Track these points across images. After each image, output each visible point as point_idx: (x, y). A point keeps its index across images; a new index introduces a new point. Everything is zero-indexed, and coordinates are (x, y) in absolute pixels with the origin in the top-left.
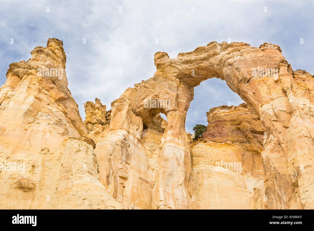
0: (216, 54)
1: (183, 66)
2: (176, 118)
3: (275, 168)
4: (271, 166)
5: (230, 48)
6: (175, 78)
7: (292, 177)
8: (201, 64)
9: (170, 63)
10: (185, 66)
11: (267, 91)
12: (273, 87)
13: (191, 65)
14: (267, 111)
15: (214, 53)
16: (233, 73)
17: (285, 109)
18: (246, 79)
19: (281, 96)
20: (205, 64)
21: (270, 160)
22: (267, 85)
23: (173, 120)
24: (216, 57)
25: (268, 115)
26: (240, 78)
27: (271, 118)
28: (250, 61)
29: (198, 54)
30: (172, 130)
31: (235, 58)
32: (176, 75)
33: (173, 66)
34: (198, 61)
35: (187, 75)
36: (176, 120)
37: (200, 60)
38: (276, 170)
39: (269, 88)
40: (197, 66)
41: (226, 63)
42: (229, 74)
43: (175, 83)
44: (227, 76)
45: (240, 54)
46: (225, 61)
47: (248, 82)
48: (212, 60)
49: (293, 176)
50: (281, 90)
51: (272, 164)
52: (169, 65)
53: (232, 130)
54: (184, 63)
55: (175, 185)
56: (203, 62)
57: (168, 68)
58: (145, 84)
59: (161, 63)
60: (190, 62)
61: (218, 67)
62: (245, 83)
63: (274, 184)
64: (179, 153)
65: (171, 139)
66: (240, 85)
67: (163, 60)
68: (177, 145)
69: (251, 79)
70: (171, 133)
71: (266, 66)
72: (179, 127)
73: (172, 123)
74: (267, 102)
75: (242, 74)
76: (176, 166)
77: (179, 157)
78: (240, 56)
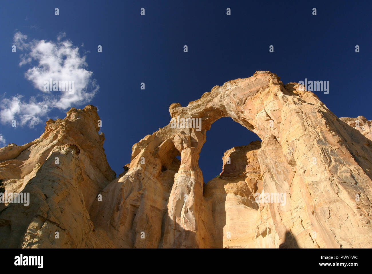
0: (218, 94)
7: (288, 155)
8: (207, 106)
9: (182, 110)
11: (261, 102)
12: (265, 98)
13: (199, 108)
15: (216, 93)
16: (231, 100)
17: (278, 108)
18: (242, 101)
19: (272, 100)
20: (210, 105)
22: (260, 98)
23: (185, 156)
26: (238, 101)
27: (265, 119)
28: (245, 87)
30: (185, 164)
31: (232, 88)
33: (185, 113)
34: (205, 104)
37: (206, 102)
39: (261, 100)
40: (204, 108)
41: (225, 96)
47: (244, 103)
48: (215, 100)
49: (289, 153)
51: (268, 156)
52: (181, 113)
54: (193, 109)
55: (185, 209)
56: (208, 103)
57: (180, 115)
58: (162, 130)
59: (175, 111)
60: (198, 106)
61: (220, 103)
62: (242, 105)
63: (272, 176)
64: (190, 181)
65: (183, 171)
66: (238, 107)
67: (176, 109)
68: (189, 176)
69: (246, 99)
70: (184, 166)
71: (259, 86)
72: (190, 161)
73: (185, 158)
74: (260, 110)
75: (239, 98)
76: (186, 192)
77: (189, 185)
78: (237, 85)
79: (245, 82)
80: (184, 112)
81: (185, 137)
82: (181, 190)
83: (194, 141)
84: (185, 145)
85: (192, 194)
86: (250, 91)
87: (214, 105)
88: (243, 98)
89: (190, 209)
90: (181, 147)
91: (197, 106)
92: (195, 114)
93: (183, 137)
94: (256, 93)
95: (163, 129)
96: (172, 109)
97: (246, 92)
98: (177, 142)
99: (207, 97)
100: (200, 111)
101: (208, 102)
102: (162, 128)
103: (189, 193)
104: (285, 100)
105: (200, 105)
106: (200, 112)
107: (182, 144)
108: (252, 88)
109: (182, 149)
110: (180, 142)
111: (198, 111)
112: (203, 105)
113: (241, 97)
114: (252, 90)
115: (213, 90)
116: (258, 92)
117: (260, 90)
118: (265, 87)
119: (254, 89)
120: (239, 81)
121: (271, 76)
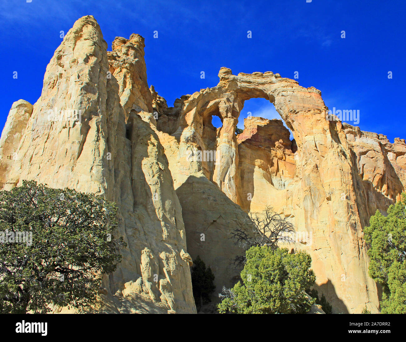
1: (242, 84)
5: (284, 82)
6: (234, 92)
7: (327, 194)
8: (257, 86)
9: (233, 79)
10: (244, 84)
11: (311, 126)
12: (315, 124)
13: (249, 84)
14: (311, 141)
15: (271, 81)
16: (286, 103)
17: (324, 143)
18: (295, 111)
19: (321, 133)
20: (260, 87)
22: (311, 121)
23: (228, 125)
25: (311, 144)
26: (291, 109)
27: (313, 148)
28: (300, 98)
29: (256, 77)
30: (229, 133)
31: (289, 92)
32: (235, 89)
34: (256, 84)
35: (243, 91)
36: (231, 125)
37: (258, 83)
39: (312, 124)
40: (254, 87)
41: (280, 94)
42: (282, 102)
43: (233, 95)
47: (296, 114)
48: (267, 86)
50: (321, 128)
54: (244, 82)
55: (229, 177)
56: (260, 85)
57: (230, 82)
58: (210, 91)
59: (226, 77)
60: (250, 82)
62: (294, 113)
63: (311, 195)
64: (232, 152)
65: (226, 140)
66: (290, 114)
67: (227, 75)
68: (231, 146)
69: (299, 112)
70: (227, 135)
71: (311, 105)
72: (233, 132)
73: (228, 127)
74: (310, 134)
75: (293, 106)
76: (230, 162)
77: (232, 156)
78: (293, 92)
79: (301, 93)
80: (235, 81)
81: (230, 106)
82: (226, 160)
83: (236, 110)
84: (229, 115)
85: (234, 165)
86: (302, 105)
87: (265, 90)
88: (297, 109)
89: (232, 178)
90: (225, 115)
91: (248, 82)
92: (243, 87)
93: (229, 105)
94: (308, 111)
96: (224, 73)
97: (300, 105)
98: (223, 108)
99: (259, 76)
100: (249, 87)
102: (210, 88)
103: (232, 164)
104: (332, 146)
105: (252, 82)
107: (227, 112)
109: (227, 117)
110: (225, 110)
111: (248, 87)
112: (254, 84)
113: (295, 108)
114: (305, 105)
115: (266, 73)
116: (310, 111)
117: (312, 112)
118: (316, 111)
119: (307, 106)
120: (296, 88)
121: (325, 107)
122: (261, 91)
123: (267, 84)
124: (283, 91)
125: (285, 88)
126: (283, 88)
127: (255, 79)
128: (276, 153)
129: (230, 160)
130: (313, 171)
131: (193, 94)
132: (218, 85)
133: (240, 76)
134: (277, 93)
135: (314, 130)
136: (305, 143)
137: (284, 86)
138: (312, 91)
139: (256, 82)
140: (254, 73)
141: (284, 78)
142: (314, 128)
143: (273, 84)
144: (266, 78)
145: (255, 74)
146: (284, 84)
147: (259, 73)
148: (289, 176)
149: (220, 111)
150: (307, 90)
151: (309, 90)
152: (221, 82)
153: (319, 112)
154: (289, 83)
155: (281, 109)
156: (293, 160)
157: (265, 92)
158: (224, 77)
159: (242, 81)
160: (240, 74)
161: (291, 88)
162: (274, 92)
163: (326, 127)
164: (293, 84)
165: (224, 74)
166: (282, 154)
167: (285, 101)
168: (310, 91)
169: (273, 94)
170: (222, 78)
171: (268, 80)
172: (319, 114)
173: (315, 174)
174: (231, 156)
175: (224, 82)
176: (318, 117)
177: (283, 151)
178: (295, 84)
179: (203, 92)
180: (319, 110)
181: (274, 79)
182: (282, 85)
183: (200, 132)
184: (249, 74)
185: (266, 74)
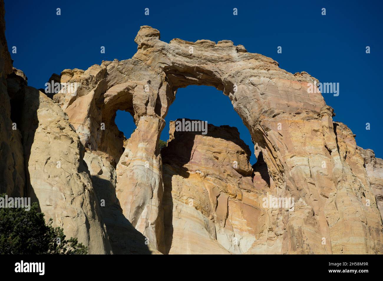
0: (230, 60)
1: (177, 58)
2: (152, 128)
3: (308, 245)
4: (304, 241)
5: (253, 60)
6: (161, 70)
8: (205, 65)
9: (161, 48)
10: (180, 59)
11: (302, 140)
12: (309, 137)
13: (189, 60)
14: (302, 167)
15: (229, 57)
16: (255, 97)
17: (326, 172)
18: (272, 112)
19: (321, 153)
20: (209, 67)
21: (302, 233)
22: (302, 131)
23: (148, 129)
24: (230, 64)
25: (303, 173)
27: (307, 179)
28: (282, 91)
29: (203, 49)
30: (147, 143)
31: (262, 78)
32: (163, 66)
33: (164, 54)
34: (202, 60)
35: (177, 71)
36: (153, 130)
37: (205, 59)
38: (310, 249)
39: (304, 136)
40: (199, 66)
42: (248, 96)
43: (159, 77)
44: (244, 97)
45: (269, 76)
46: (245, 77)
47: (274, 116)
48: (223, 66)
50: (322, 145)
51: (305, 240)
52: (159, 50)
53: (207, 157)
54: (180, 55)
55: (146, 222)
56: (209, 63)
57: (156, 53)
58: (118, 65)
59: (150, 43)
60: (190, 56)
61: (229, 79)
62: (269, 116)
64: (153, 179)
65: (144, 155)
66: (262, 117)
67: (151, 40)
68: (151, 167)
69: (279, 114)
70: (144, 146)
71: (302, 104)
72: (155, 142)
73: (147, 132)
74: (300, 154)
75: (269, 104)
76: (149, 196)
77: (153, 185)
78: (270, 78)
79: (283, 81)
80: (164, 52)
81: (153, 95)
82: (143, 191)
84: (151, 110)
85: (155, 201)
86: (286, 102)
87: (216, 72)
88: (276, 109)
89: (152, 224)
90: (143, 110)
91: (188, 55)
92: (179, 64)
93: (151, 94)
94: (296, 114)
95: (121, 63)
96: (147, 36)
97: (281, 102)
98: (140, 99)
99: (208, 47)
101: (209, 61)
102: (119, 60)
103: (152, 197)
105: (194, 57)
106: (189, 66)
108: (291, 101)
109: (145, 114)
110: (144, 101)
111: (187, 64)
112: (199, 60)
113: (273, 106)
114: (291, 103)
115: (221, 43)
116: (299, 113)
117: (304, 115)
118: (311, 114)
119: (293, 104)
120: (275, 71)
121: (327, 109)
122: (209, 73)
123: (222, 61)
124: (251, 76)
125: (255, 71)
126: (252, 71)
127: (200, 52)
128: (226, 187)
129: (150, 192)
130: (308, 222)
131: (89, 69)
132: (135, 56)
133: (174, 44)
134: (240, 79)
135: (307, 148)
136: (291, 169)
137: (254, 66)
138: (304, 79)
139: (203, 58)
140: (199, 41)
141: (253, 54)
142: (307, 143)
143: (233, 64)
144: (220, 52)
145: (202, 43)
146: (254, 63)
147: (209, 41)
148: (249, 230)
149: (134, 102)
150: (294, 77)
151: (299, 77)
152: (139, 51)
153: (317, 117)
154: (262, 63)
155: (245, 107)
156: (255, 200)
157: (218, 76)
158: (146, 42)
159: (177, 54)
160: (175, 41)
161: (266, 71)
162: (233, 77)
163: (330, 143)
164: (270, 64)
165: (148, 38)
166: (236, 188)
167: (254, 94)
168: (300, 79)
169: (232, 80)
170: (143, 44)
171: (224, 54)
172: (316, 121)
173: (311, 227)
174: (151, 184)
175: (145, 52)
176: (315, 125)
177: (239, 184)
178: (273, 65)
179: (106, 66)
180: (315, 112)
181: (234, 54)
182: (250, 65)
183: (97, 137)
184: (191, 42)
185: (221, 45)
